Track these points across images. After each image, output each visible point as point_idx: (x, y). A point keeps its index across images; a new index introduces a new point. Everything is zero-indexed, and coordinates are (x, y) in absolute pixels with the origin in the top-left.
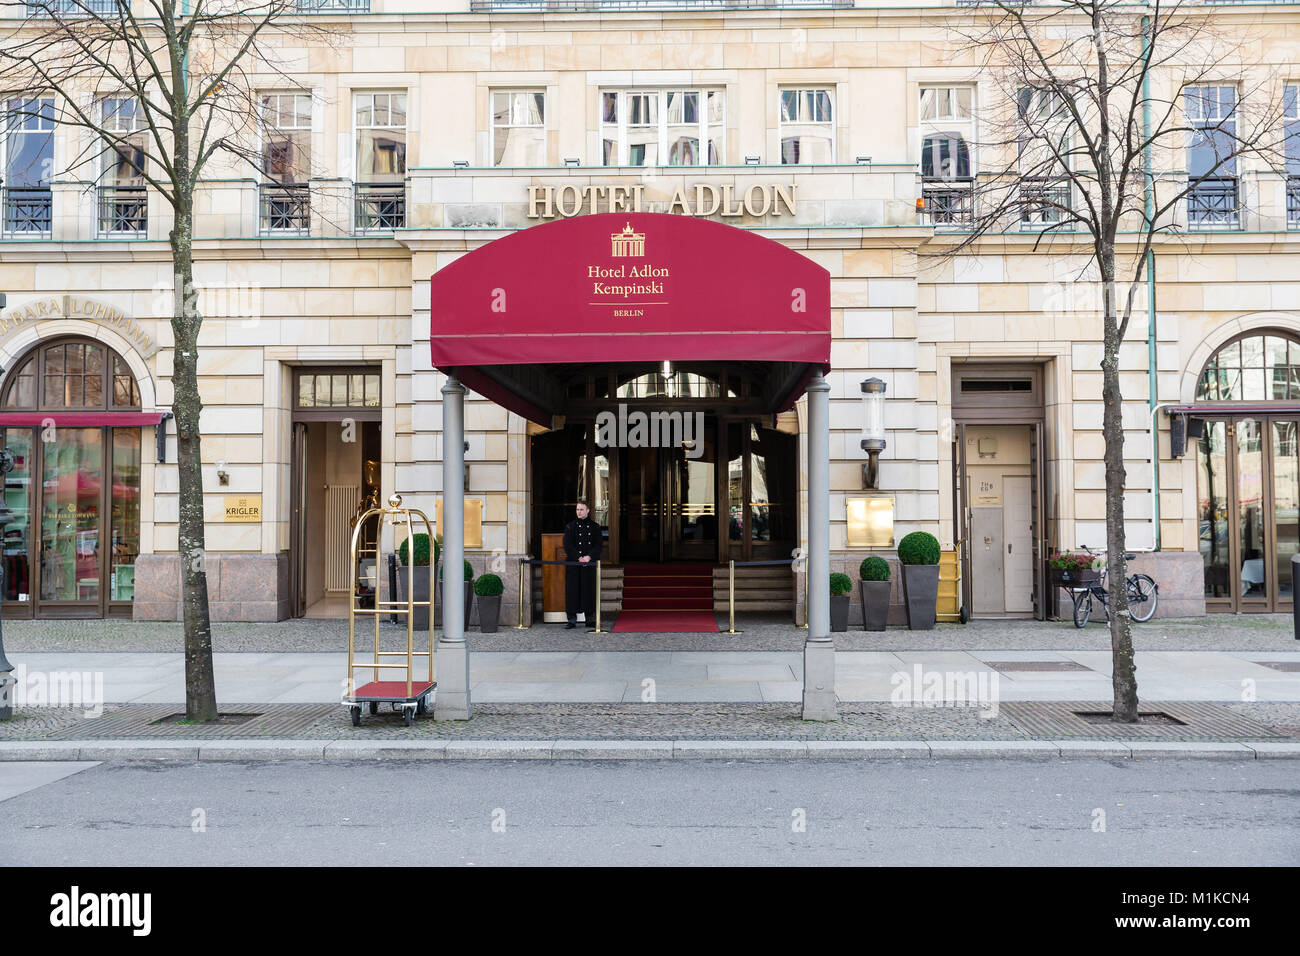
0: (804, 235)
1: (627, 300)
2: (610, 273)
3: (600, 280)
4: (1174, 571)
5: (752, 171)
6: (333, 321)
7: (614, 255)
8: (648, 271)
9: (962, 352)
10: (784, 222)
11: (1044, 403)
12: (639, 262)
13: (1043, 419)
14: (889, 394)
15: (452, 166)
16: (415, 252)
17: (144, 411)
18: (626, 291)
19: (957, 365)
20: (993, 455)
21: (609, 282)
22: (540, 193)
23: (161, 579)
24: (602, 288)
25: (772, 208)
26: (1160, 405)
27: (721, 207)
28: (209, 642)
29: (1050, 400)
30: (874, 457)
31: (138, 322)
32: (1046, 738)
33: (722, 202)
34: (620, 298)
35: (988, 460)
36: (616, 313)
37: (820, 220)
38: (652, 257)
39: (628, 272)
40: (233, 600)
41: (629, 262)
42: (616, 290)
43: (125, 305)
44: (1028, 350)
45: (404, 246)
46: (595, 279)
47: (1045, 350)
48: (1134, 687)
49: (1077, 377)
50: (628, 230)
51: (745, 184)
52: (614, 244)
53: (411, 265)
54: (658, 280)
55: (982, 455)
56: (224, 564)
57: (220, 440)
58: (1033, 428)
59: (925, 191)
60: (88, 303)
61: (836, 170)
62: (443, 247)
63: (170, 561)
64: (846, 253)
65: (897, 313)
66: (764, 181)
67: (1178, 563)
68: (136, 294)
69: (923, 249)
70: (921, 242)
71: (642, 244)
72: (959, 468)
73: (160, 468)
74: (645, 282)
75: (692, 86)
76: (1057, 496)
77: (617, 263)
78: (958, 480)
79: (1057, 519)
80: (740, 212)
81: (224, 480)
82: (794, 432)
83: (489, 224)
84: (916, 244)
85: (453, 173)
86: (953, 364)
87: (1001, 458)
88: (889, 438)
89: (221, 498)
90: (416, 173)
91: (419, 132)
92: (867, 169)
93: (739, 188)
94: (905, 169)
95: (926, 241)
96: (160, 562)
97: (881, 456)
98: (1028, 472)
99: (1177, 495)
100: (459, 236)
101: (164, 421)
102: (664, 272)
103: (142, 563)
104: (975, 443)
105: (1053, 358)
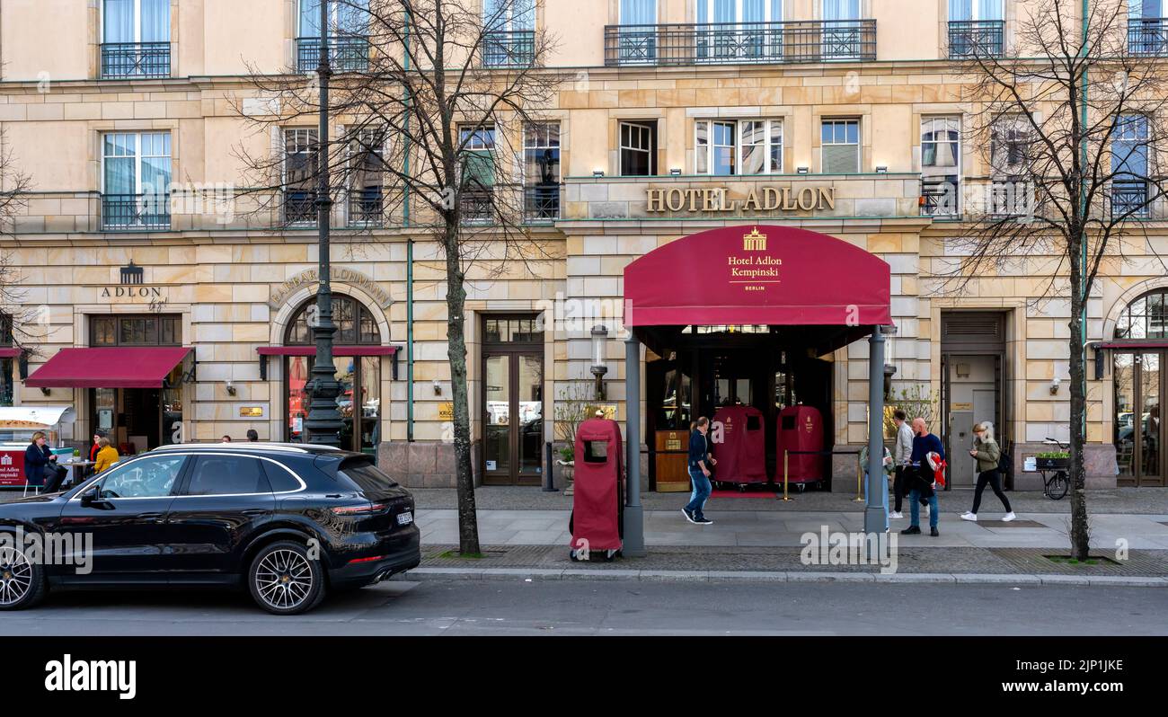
0: (840, 223)
1: (753, 280)
2: (743, 262)
3: (736, 266)
4: (1096, 457)
5: (803, 178)
6: (511, 283)
7: (745, 249)
8: (768, 261)
9: (949, 304)
10: (826, 214)
11: (1005, 339)
12: (762, 254)
13: (1004, 351)
14: (898, 335)
15: (592, 175)
16: (568, 236)
17: (383, 345)
18: (752, 273)
19: (946, 314)
20: (967, 376)
21: (742, 267)
22: (656, 194)
23: (396, 458)
24: (738, 272)
25: (818, 204)
26: (1088, 342)
27: (782, 204)
28: (474, 505)
29: (1010, 337)
30: (888, 378)
31: (377, 284)
32: (1030, 573)
33: (782, 200)
34: (749, 278)
35: (963, 379)
36: (747, 288)
37: (851, 213)
38: (772, 250)
39: (755, 260)
40: (445, 473)
41: (755, 254)
42: (746, 273)
43: (368, 272)
44: (996, 304)
45: (561, 231)
46: (733, 266)
47: (1008, 303)
48: (1087, 539)
49: (1029, 322)
50: (755, 232)
51: (799, 187)
52: (746, 241)
53: (565, 245)
54: (774, 267)
55: (959, 376)
56: (439, 448)
57: (435, 365)
58: (997, 358)
59: (923, 191)
60: (344, 271)
61: (863, 178)
62: (588, 232)
63: (402, 446)
64: (870, 236)
65: (904, 278)
66: (811, 185)
67: (1098, 452)
68: (376, 265)
69: (924, 232)
70: (921, 229)
71: (764, 242)
72: (946, 385)
73: (394, 384)
74: (766, 268)
75: (760, 117)
76: (1014, 404)
77: (747, 254)
78: (944, 392)
79: (1014, 421)
80: (795, 207)
81: (438, 391)
82: (831, 360)
83: (620, 217)
84: (920, 229)
85: (594, 181)
86: (942, 313)
87: (973, 378)
88: (898, 365)
89: (436, 404)
90: (569, 181)
91: (569, 151)
92: (885, 177)
93: (795, 190)
94: (911, 177)
95: (925, 227)
96: (396, 447)
97: (893, 377)
98: (993, 387)
99: (1099, 405)
100: (600, 225)
101: (397, 351)
102: (778, 262)
103: (383, 448)
104: (955, 367)
105: (1013, 309)
